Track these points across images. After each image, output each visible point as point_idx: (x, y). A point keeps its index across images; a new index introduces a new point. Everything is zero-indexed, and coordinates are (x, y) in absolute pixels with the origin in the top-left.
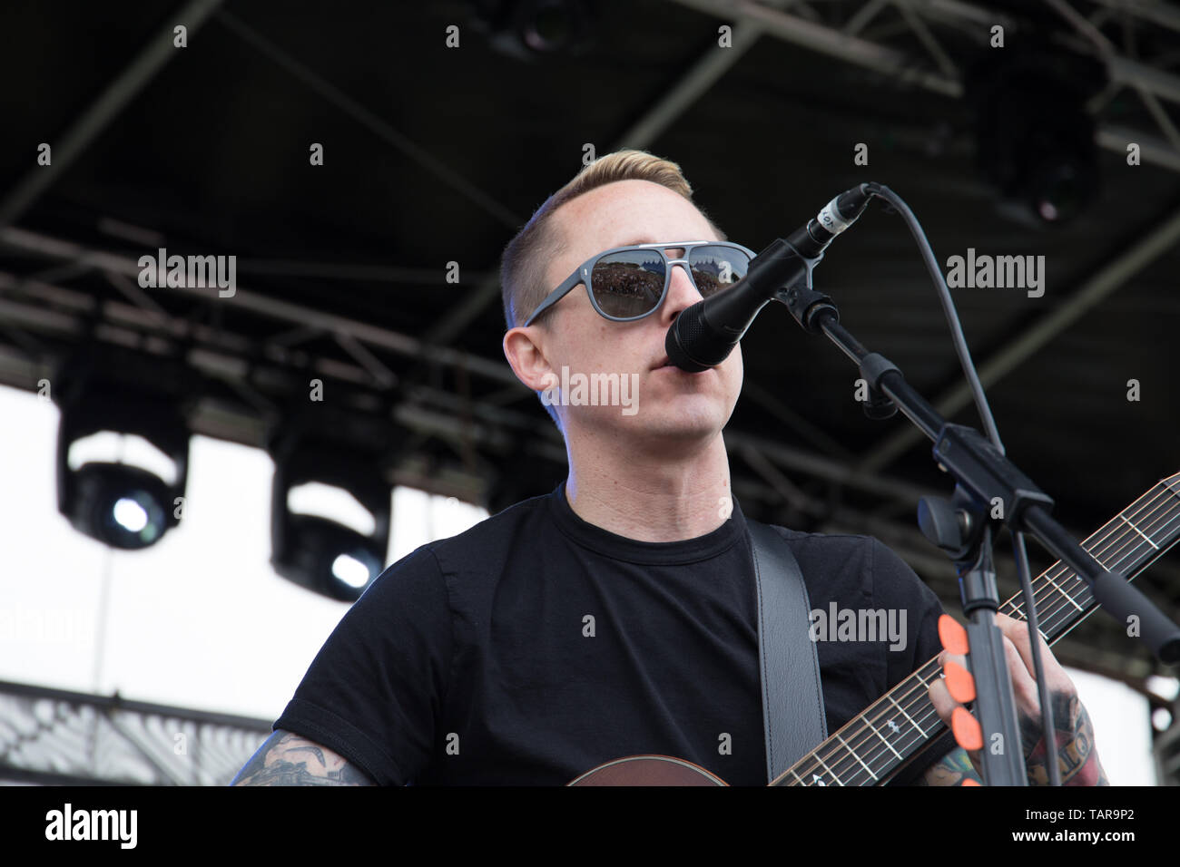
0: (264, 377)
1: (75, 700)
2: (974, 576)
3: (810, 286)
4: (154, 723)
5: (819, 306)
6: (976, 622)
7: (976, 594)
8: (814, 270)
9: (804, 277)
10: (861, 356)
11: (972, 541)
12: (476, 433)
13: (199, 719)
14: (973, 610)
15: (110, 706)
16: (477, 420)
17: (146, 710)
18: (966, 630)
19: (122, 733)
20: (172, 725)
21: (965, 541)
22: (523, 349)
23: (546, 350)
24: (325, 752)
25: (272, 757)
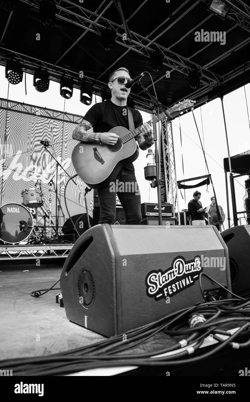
0: (80, 82)
1: (62, 113)
12: (100, 89)
13: (74, 115)
15: (66, 113)
16: (100, 87)
17: (69, 114)
19: (67, 116)
20: (71, 116)
22: (110, 84)
23: (112, 85)
24: (88, 122)
25: (83, 122)
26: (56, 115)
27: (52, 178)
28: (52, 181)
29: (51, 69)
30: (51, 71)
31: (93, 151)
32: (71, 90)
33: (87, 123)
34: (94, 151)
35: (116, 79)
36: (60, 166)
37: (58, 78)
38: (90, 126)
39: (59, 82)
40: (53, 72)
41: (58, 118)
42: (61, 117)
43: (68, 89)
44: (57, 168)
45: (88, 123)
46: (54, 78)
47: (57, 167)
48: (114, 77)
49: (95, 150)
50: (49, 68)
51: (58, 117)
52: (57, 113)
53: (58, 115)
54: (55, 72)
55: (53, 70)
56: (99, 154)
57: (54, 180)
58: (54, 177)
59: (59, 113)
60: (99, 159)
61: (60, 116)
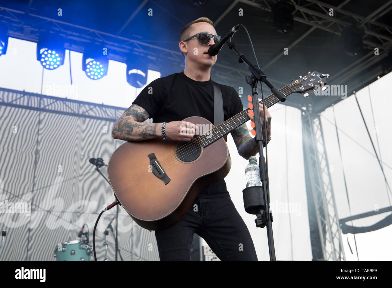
22: (182, 45)
23: (186, 46)
24: (141, 108)
25: (132, 109)
31: (148, 160)
33: (139, 111)
34: (151, 160)
35: (196, 36)
38: (145, 115)
45: (141, 110)
48: (189, 33)
49: (152, 158)
56: (160, 166)
60: (160, 174)
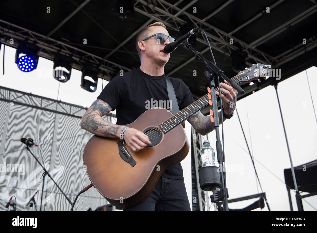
1: (55, 101)
2: (212, 82)
3: (187, 41)
4: (64, 105)
5: (189, 44)
6: (212, 88)
7: (212, 85)
8: (188, 39)
9: (186, 41)
10: (195, 52)
11: (212, 77)
14: (211, 87)
15: (59, 102)
17: (64, 103)
18: (211, 89)
19: (61, 105)
20: (67, 105)
21: (211, 77)
26: (45, 104)
27: (34, 196)
28: (33, 199)
29: (42, 43)
30: (42, 44)
32: (68, 70)
36: (49, 176)
37: (51, 55)
39: (53, 59)
40: (45, 46)
41: (48, 108)
42: (53, 107)
43: (64, 69)
44: (44, 179)
46: (46, 55)
47: (44, 177)
48: (148, 34)
50: (39, 42)
51: (48, 106)
52: (48, 101)
53: (49, 104)
54: (47, 46)
55: (45, 44)
57: (37, 199)
58: (36, 193)
59: (51, 102)
61: (51, 105)
